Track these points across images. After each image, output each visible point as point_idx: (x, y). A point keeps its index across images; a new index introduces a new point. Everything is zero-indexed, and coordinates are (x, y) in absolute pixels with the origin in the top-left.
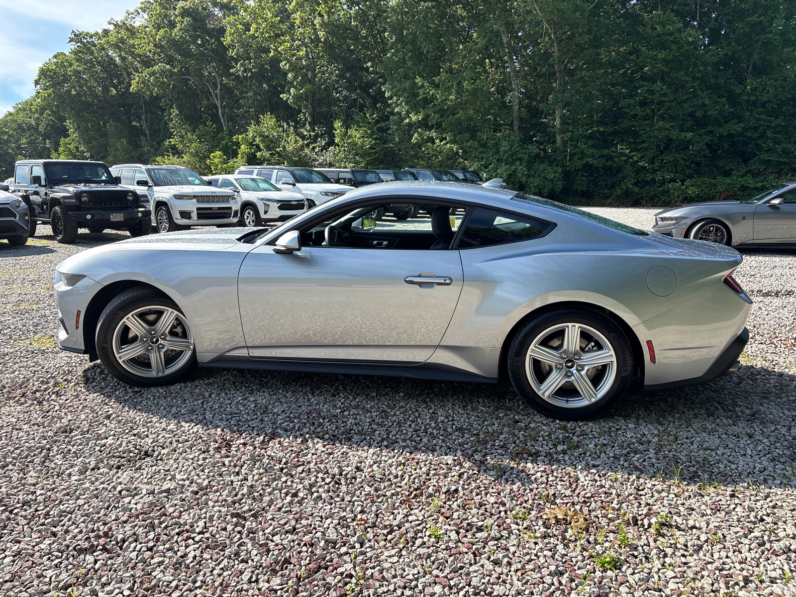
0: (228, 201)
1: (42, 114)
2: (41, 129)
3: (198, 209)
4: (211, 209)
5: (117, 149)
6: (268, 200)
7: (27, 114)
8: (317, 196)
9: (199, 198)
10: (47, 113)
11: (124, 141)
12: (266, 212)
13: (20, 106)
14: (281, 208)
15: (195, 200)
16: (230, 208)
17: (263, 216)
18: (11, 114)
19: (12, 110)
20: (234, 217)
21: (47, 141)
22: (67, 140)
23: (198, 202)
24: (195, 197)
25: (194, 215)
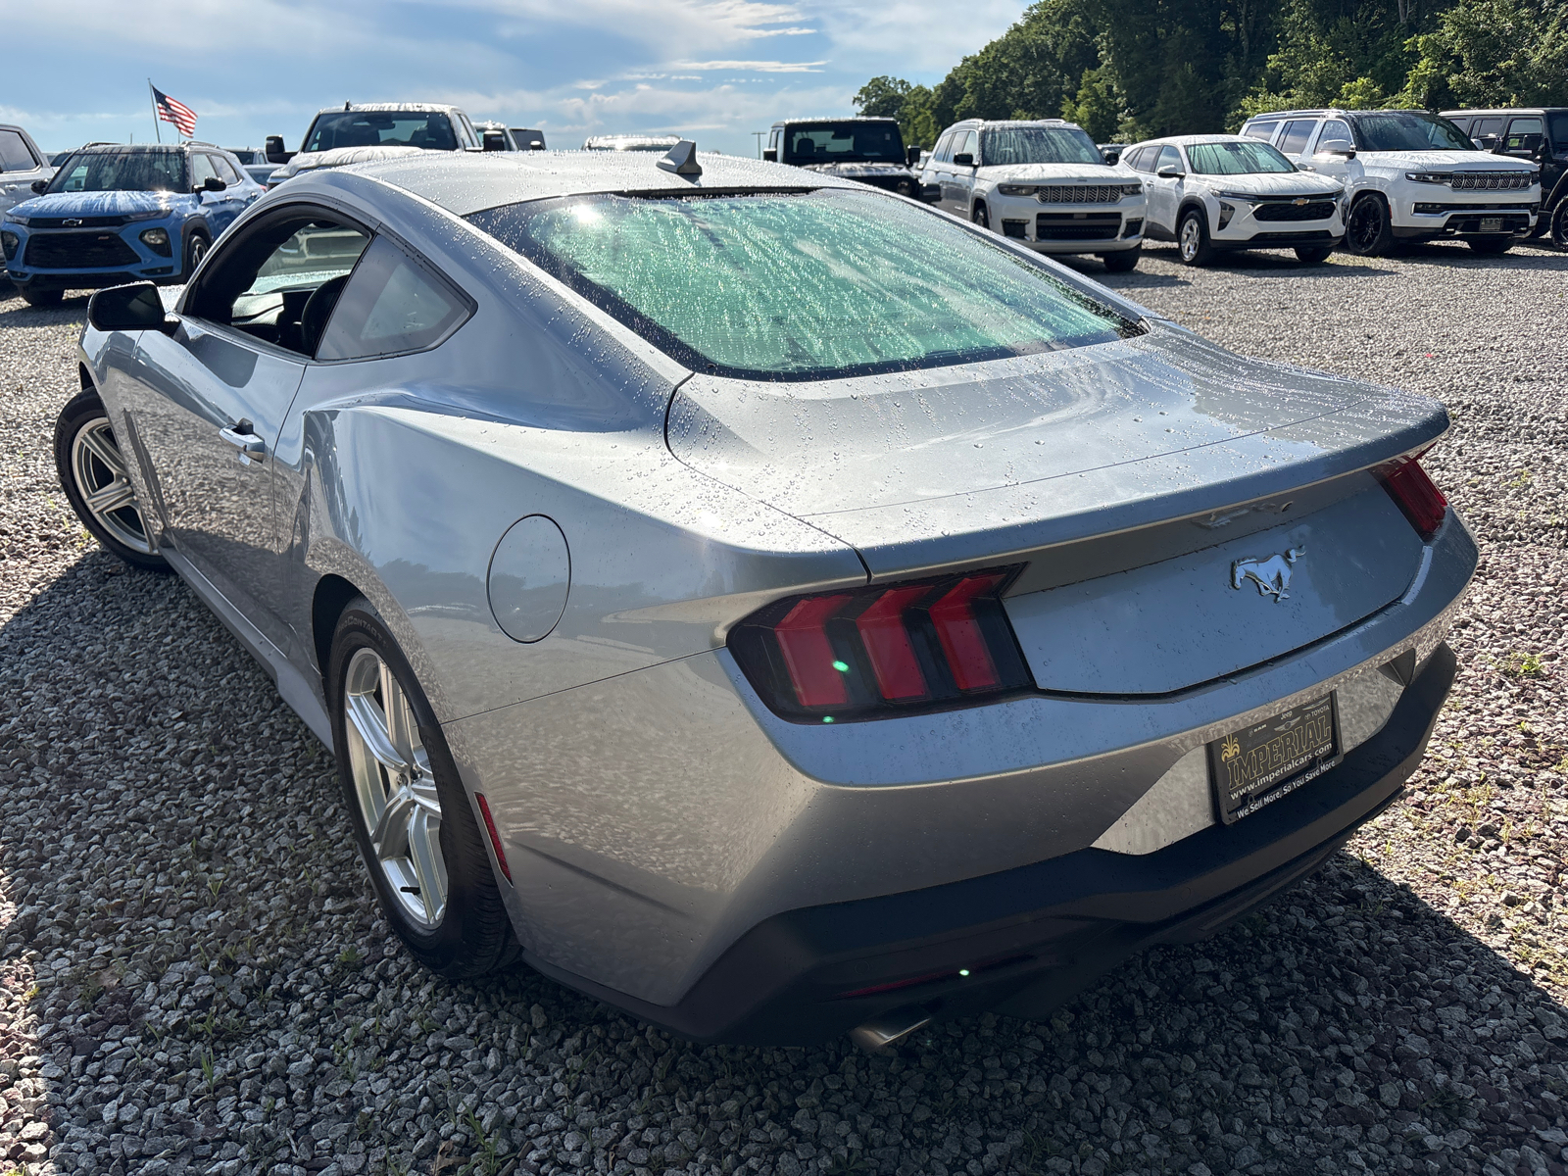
0: (1114, 200)
1: (1066, 24)
2: (1060, 55)
3: (1040, 216)
4: (1070, 216)
5: (1175, 86)
6: (1235, 195)
7: (1044, 27)
8: (1396, 182)
9: (1047, 191)
10: (1076, 21)
11: (1189, 67)
12: (1222, 225)
13: (1035, 11)
14: (1260, 215)
15: (1036, 197)
16: (1118, 215)
17: (1216, 235)
18: (1018, 29)
19: (1021, 22)
20: (1126, 236)
21: (1067, 77)
22: (1094, 74)
23: (1044, 200)
24: (1037, 189)
25: (1031, 229)
